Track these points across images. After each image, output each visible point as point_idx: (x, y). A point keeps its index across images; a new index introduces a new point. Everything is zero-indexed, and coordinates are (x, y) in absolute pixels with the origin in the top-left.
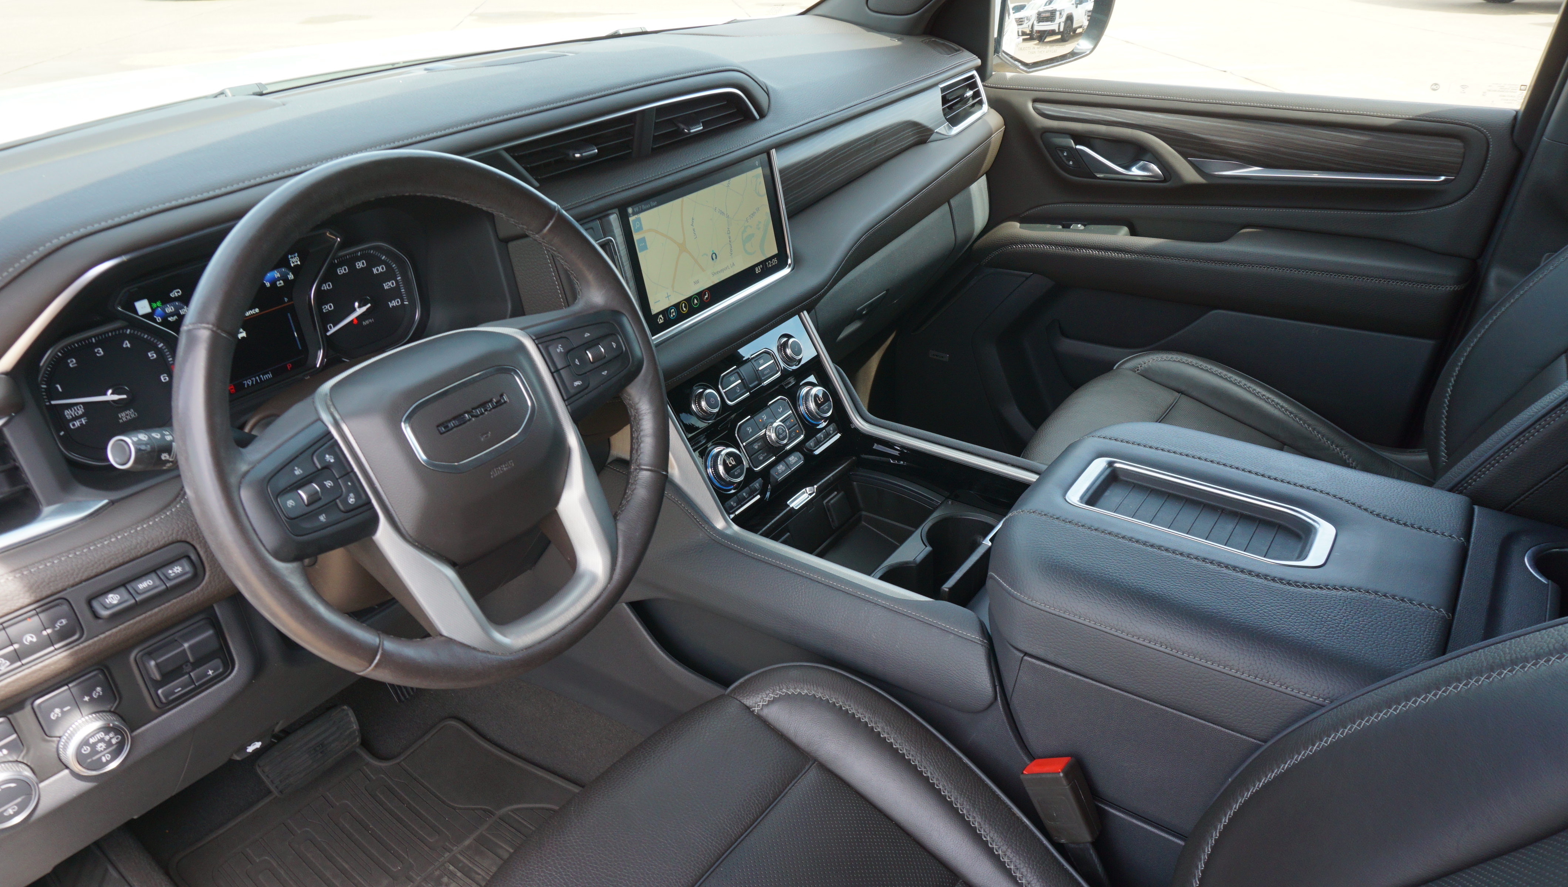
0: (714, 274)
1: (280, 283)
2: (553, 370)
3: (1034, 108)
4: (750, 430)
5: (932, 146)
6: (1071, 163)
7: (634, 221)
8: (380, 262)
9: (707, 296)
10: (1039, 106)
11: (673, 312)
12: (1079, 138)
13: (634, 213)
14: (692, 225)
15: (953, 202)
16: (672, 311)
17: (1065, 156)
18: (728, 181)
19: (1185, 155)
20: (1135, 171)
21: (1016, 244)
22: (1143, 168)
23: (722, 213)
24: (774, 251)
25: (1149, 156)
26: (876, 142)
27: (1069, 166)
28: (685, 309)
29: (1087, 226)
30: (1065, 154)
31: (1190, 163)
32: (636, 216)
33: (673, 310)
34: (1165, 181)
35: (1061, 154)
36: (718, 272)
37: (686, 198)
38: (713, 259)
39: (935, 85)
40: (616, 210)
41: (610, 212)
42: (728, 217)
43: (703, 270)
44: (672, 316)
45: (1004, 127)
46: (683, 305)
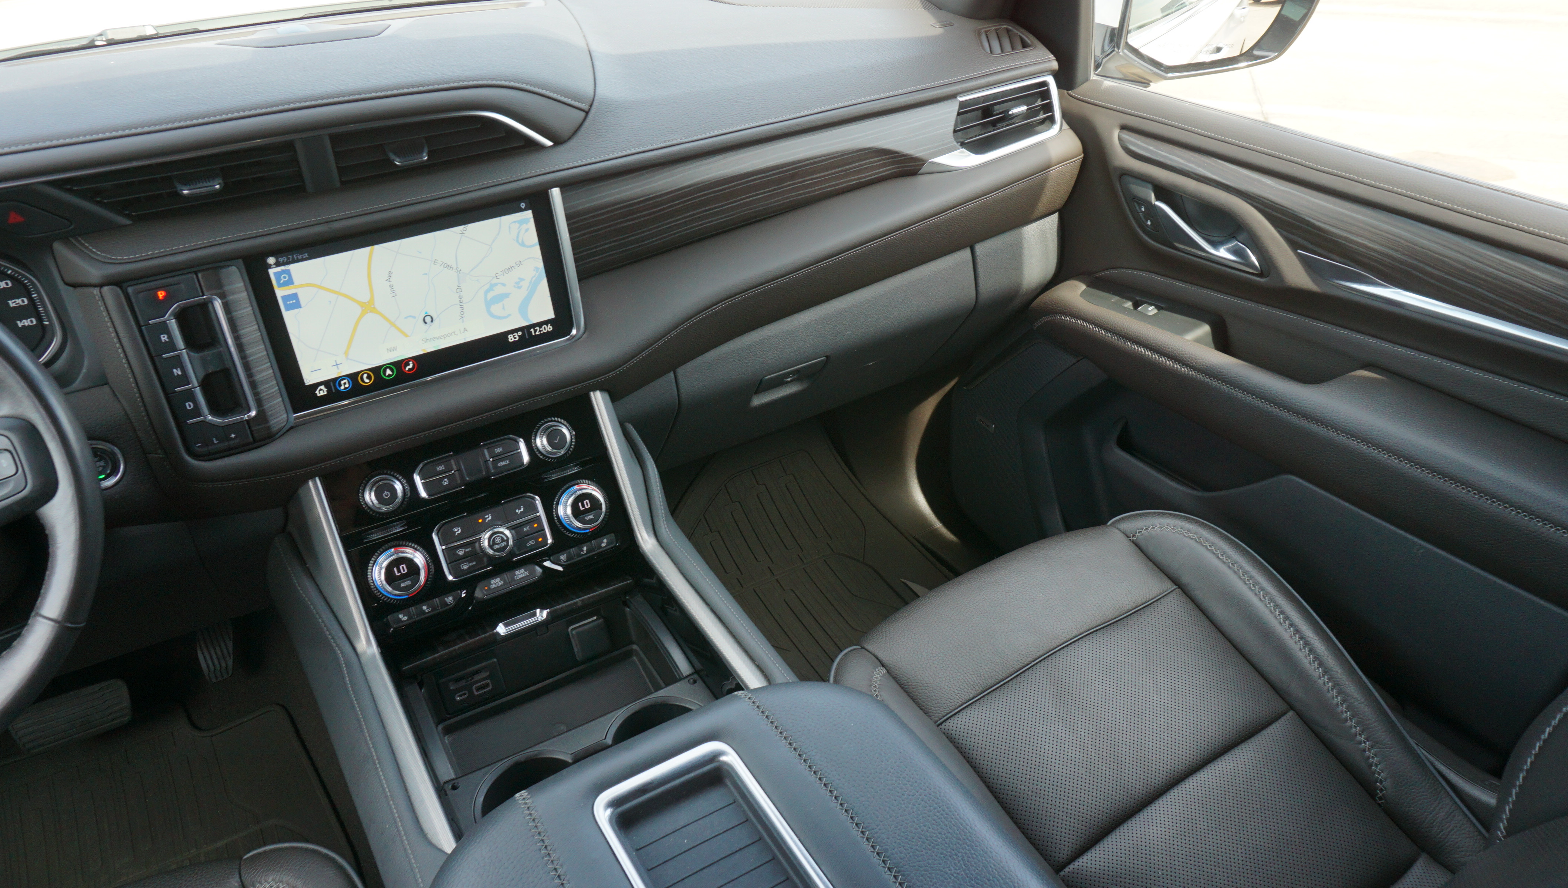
0: (426, 341)
3: (1120, 139)
5: (921, 180)
6: (1149, 223)
7: (278, 275)
8: (5, 277)
9: (411, 366)
10: (1128, 137)
11: (345, 384)
12: (1164, 192)
13: (278, 264)
14: (388, 280)
15: (980, 248)
16: (342, 382)
17: (1142, 212)
18: (463, 226)
19: (1294, 245)
20: (1223, 253)
21: (1066, 314)
22: (1235, 252)
23: (449, 267)
24: (551, 315)
25: (1243, 236)
26: (793, 177)
27: (1147, 225)
28: (367, 381)
29: (1161, 311)
30: (1143, 209)
31: (1300, 256)
32: (283, 268)
33: (346, 381)
34: (1261, 275)
35: (1138, 208)
36: (434, 339)
37: (377, 248)
38: (426, 323)
39: (953, 96)
40: (241, 261)
41: (228, 263)
42: (459, 271)
43: (406, 335)
44: (342, 387)
45: (1083, 155)
46: (365, 376)
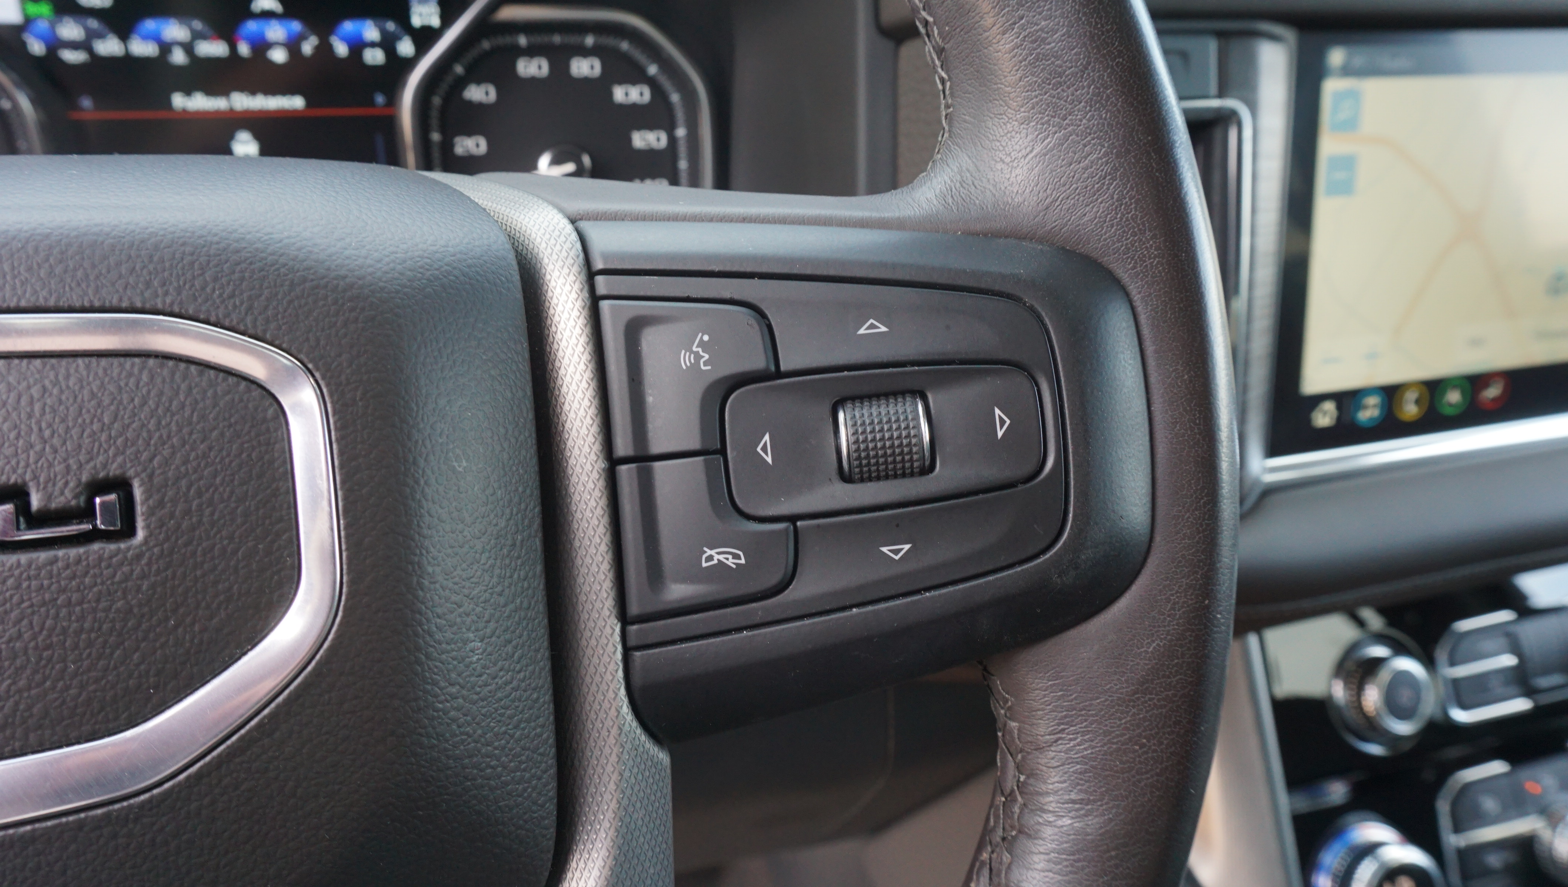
0: (1539, 335)
1: (374, 57)
2: (623, 446)
4: (1489, 804)
8: (637, 76)
9: (1494, 393)
11: (1372, 409)
13: (1347, 71)
16: (1370, 404)
28: (1412, 412)
32: (1350, 82)
33: (1374, 402)
38: (1552, 292)
40: (1291, 33)
41: (1268, 27)
43: (1511, 314)
44: (1364, 418)
46: (1413, 398)
